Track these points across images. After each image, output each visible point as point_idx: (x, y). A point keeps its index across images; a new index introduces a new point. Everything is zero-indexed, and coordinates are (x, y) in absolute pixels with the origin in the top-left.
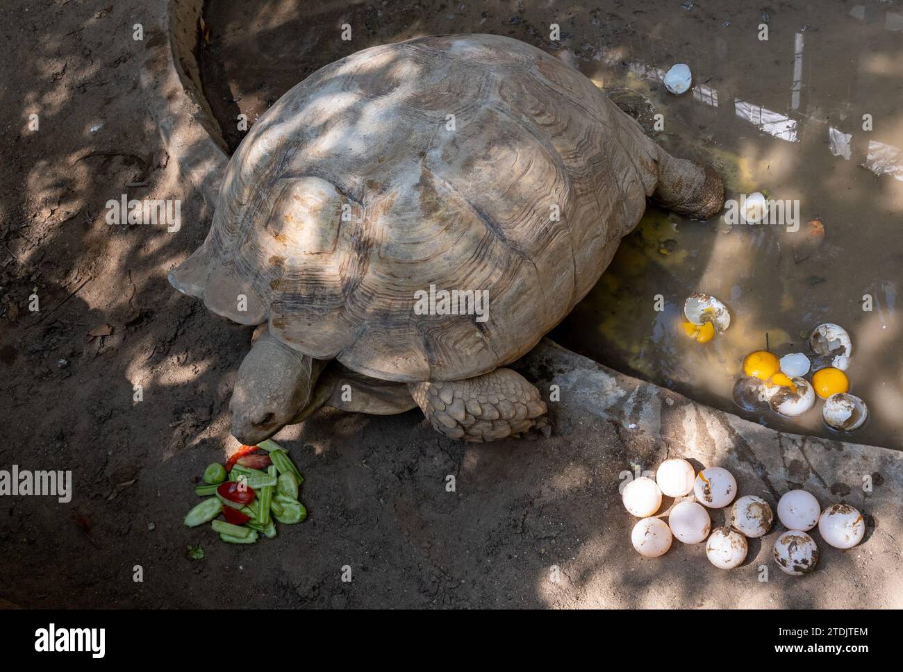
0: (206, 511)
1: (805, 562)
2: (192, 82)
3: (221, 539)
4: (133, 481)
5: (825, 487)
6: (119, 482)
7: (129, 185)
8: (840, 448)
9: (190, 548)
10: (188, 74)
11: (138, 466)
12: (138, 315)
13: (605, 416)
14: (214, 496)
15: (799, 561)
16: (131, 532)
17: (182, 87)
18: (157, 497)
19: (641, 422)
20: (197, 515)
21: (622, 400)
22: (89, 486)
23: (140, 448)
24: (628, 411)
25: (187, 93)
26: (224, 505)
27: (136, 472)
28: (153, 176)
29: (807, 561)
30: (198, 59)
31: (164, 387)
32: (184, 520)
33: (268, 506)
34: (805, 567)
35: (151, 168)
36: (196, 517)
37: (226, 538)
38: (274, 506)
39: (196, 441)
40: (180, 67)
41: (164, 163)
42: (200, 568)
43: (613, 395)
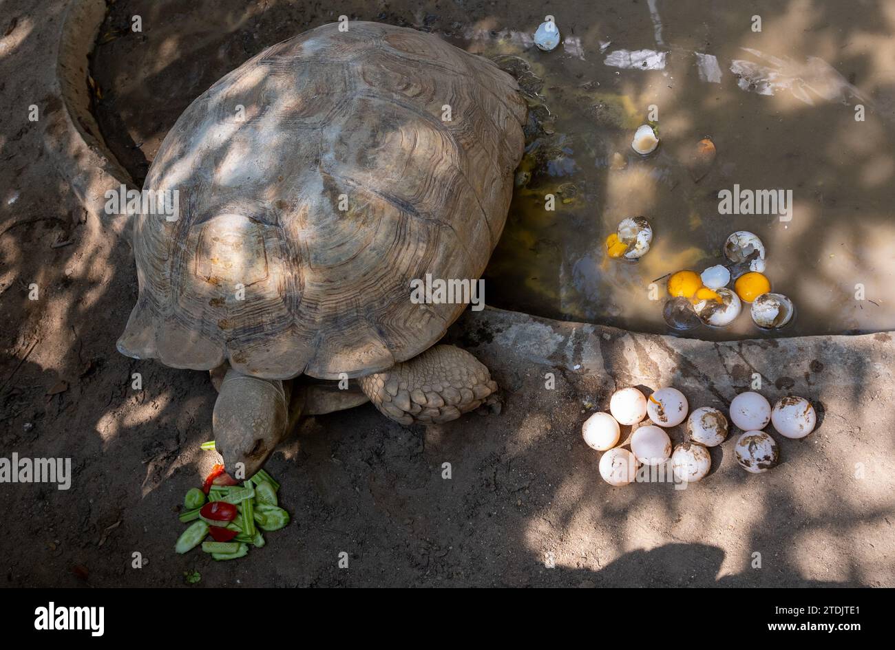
0: (194, 535)
1: (767, 458)
2: (92, 138)
3: (214, 559)
4: (119, 522)
5: (770, 384)
6: (106, 526)
7: (56, 246)
8: (776, 345)
9: (186, 573)
10: (88, 131)
11: (120, 507)
12: (89, 366)
14: (198, 519)
15: (762, 459)
16: (127, 571)
17: (85, 145)
18: (144, 533)
19: (584, 362)
20: (186, 541)
21: (562, 345)
22: (79, 537)
23: (119, 490)
24: (569, 354)
25: (91, 149)
26: (210, 526)
27: (120, 514)
28: (75, 233)
29: (769, 457)
30: (94, 115)
31: (129, 429)
32: (175, 548)
33: (251, 518)
34: (768, 463)
35: (72, 226)
36: (185, 543)
37: (218, 557)
38: (257, 517)
39: (171, 472)
40: (79, 125)
41: (84, 218)
43: (552, 342)
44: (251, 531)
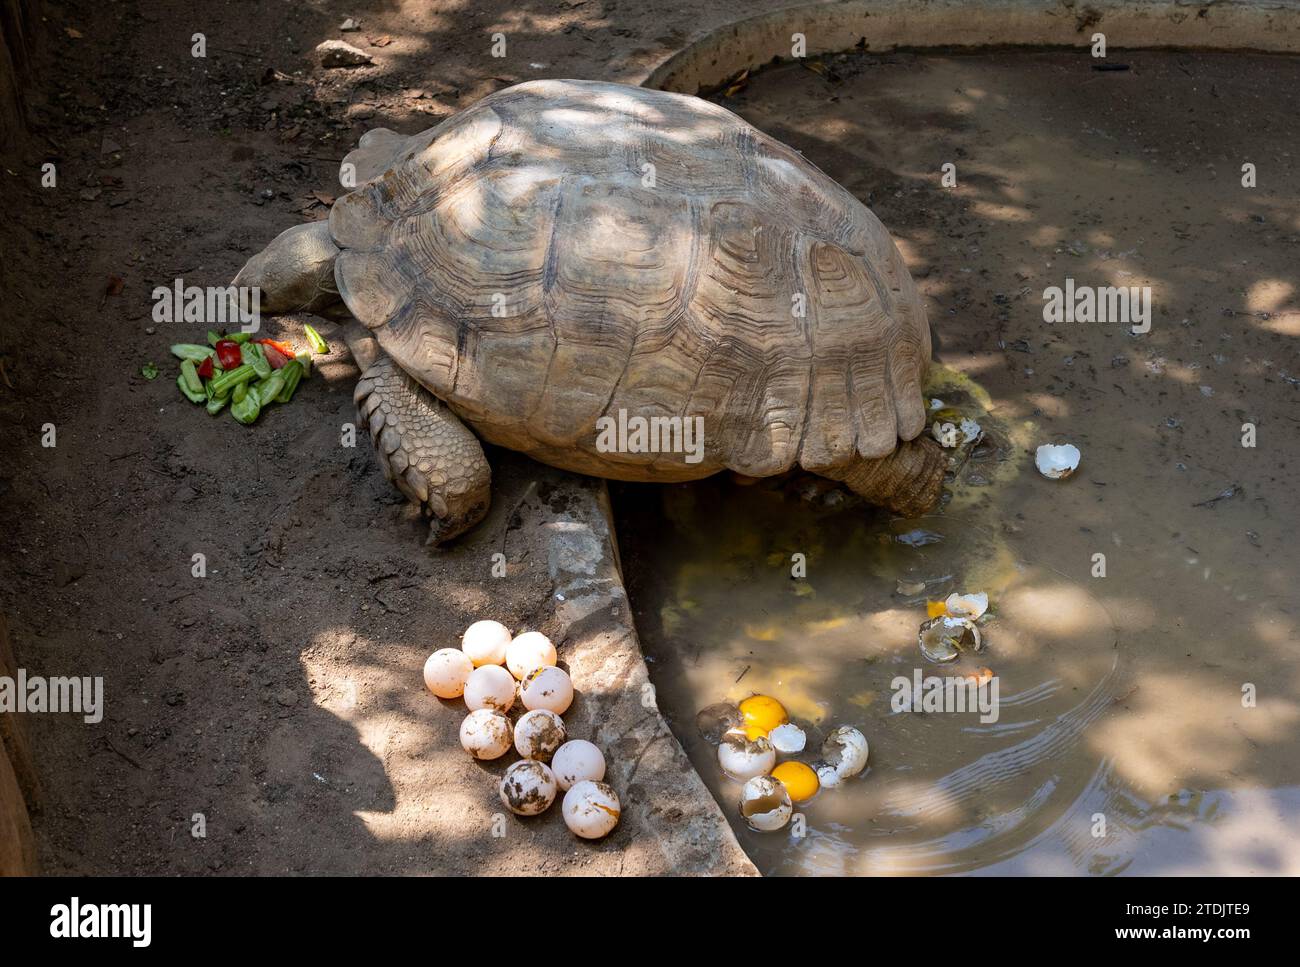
0: (195, 353)
3: (177, 380)
5: (628, 779)
8: (684, 769)
9: (150, 363)
13: (553, 572)
15: (514, 783)
19: (571, 602)
21: (584, 575)
24: (574, 585)
26: (211, 360)
29: (521, 790)
33: (235, 381)
37: (181, 380)
38: (239, 389)
42: (137, 381)
43: (582, 565)
44: (219, 387)
